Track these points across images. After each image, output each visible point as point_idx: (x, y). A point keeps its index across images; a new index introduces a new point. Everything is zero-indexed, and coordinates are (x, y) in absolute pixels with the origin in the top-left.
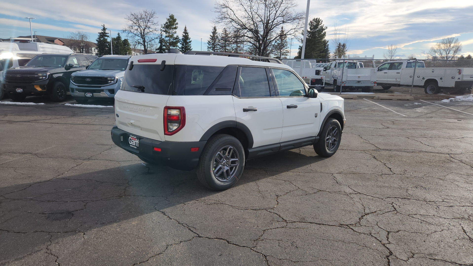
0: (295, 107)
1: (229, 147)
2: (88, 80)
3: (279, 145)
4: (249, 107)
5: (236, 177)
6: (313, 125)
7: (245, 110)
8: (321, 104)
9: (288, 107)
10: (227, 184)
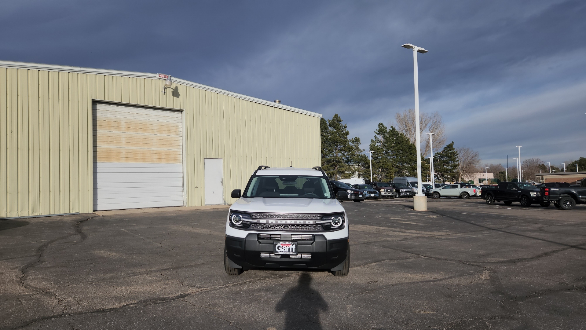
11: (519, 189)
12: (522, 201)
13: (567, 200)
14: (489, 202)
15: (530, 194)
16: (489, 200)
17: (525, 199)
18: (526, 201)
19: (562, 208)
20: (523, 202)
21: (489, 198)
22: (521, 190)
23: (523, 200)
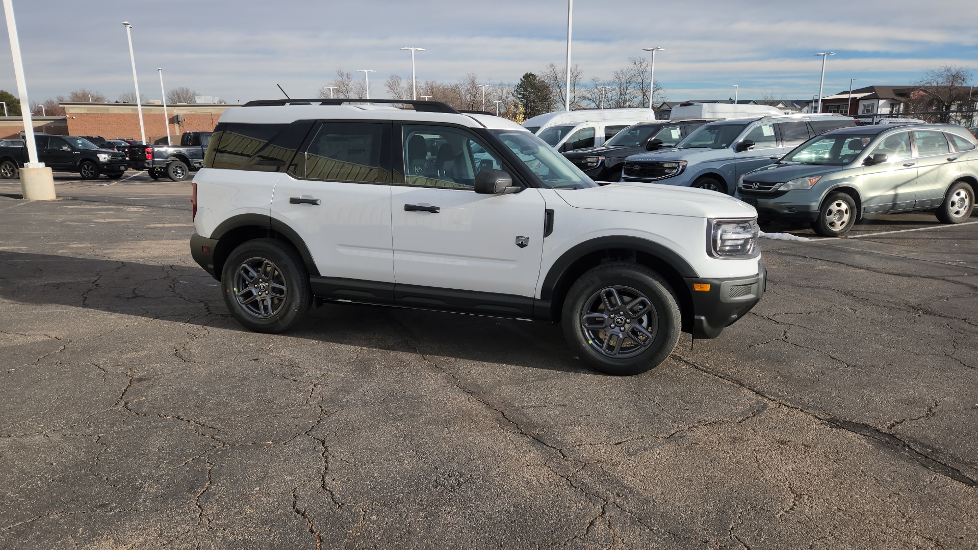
0: (433, 210)
1: (265, 262)
2: (637, 168)
3: (391, 288)
4: (303, 196)
5: (278, 318)
6: (513, 266)
7: (294, 201)
8: (549, 214)
9: (409, 208)
10: (260, 323)
11: (74, 149)
12: (83, 170)
13: (177, 166)
14: (6, 174)
15: (98, 158)
16: (8, 170)
17: (88, 167)
18: (91, 169)
19: (171, 178)
20: (85, 172)
21: (6, 167)
22: (79, 150)
23: (85, 169)
